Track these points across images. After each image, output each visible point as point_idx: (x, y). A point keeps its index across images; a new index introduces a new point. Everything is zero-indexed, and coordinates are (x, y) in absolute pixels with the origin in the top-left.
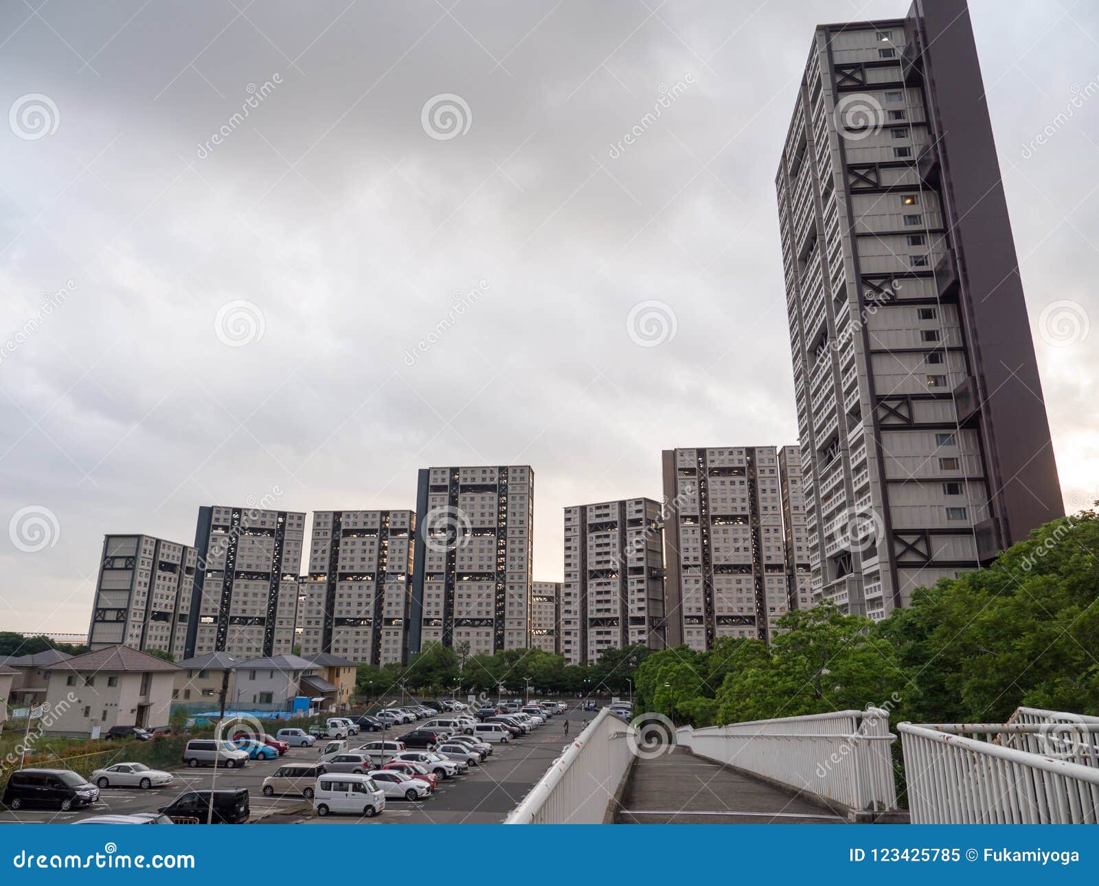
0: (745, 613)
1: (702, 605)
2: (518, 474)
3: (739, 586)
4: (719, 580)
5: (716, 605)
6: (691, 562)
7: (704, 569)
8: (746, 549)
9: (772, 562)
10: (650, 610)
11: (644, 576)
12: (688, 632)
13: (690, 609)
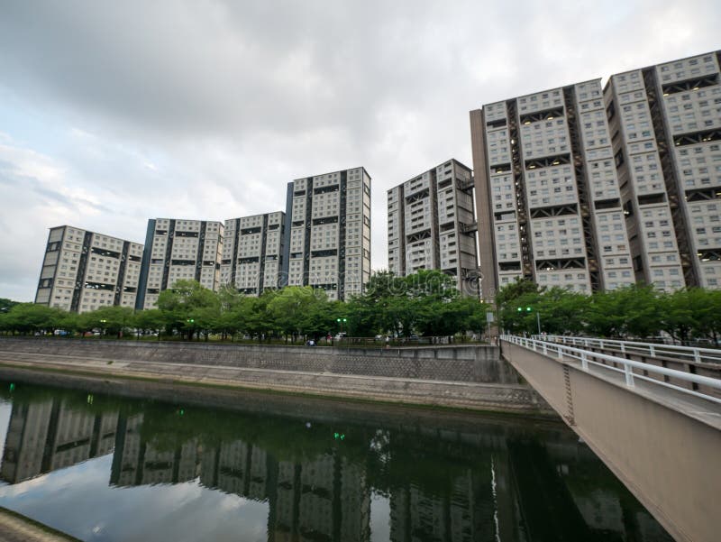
0: (572, 255)
1: (518, 250)
2: (354, 174)
3: (563, 227)
4: (536, 225)
5: (535, 249)
6: (504, 209)
7: (519, 215)
8: (569, 188)
9: (605, 197)
10: (462, 263)
11: (455, 230)
12: (503, 279)
13: (505, 255)
